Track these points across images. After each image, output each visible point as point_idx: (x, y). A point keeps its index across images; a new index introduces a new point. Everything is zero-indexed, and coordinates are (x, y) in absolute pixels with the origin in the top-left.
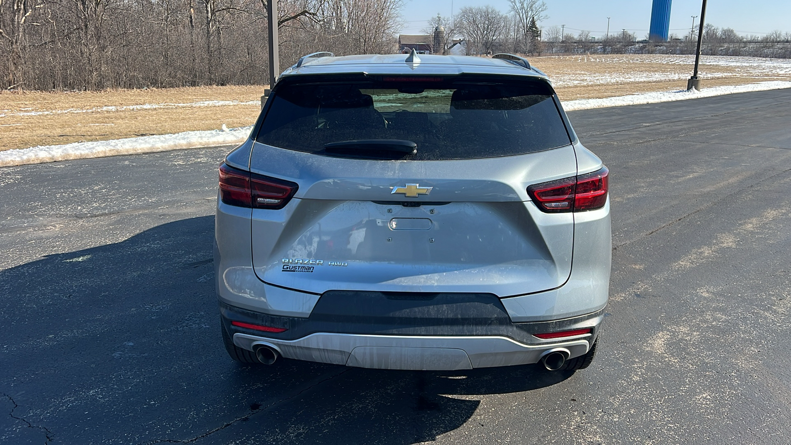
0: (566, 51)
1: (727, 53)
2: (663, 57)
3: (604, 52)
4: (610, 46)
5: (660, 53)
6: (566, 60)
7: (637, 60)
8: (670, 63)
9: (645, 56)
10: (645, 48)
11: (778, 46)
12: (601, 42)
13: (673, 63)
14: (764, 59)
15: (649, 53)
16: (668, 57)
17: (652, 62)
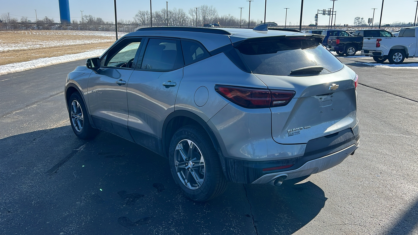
0: (15, 28)
1: (103, 30)
2: (73, 32)
3: (39, 29)
4: (41, 25)
5: (70, 30)
6: (19, 34)
7: (60, 33)
8: (77, 35)
9: (63, 31)
10: (60, 27)
11: (125, 26)
12: (35, 23)
13: (79, 35)
14: (121, 33)
16: (76, 32)
17: (68, 34)
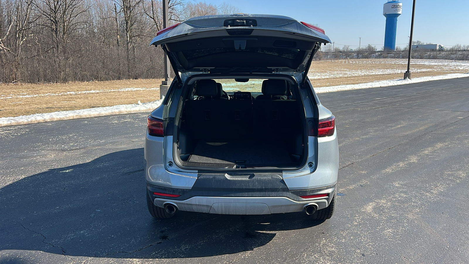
0: (335, 57)
1: (429, 58)
2: (392, 60)
3: (358, 57)
4: (361, 54)
5: (391, 58)
6: (335, 63)
7: (377, 62)
8: (396, 64)
9: (381, 60)
10: (381, 55)
11: (459, 53)
12: (356, 52)
13: (398, 63)
14: (451, 61)
15: (384, 58)
16: (395, 60)
17: (386, 63)
